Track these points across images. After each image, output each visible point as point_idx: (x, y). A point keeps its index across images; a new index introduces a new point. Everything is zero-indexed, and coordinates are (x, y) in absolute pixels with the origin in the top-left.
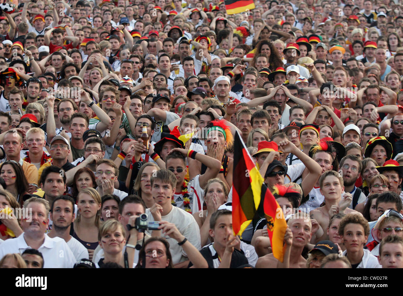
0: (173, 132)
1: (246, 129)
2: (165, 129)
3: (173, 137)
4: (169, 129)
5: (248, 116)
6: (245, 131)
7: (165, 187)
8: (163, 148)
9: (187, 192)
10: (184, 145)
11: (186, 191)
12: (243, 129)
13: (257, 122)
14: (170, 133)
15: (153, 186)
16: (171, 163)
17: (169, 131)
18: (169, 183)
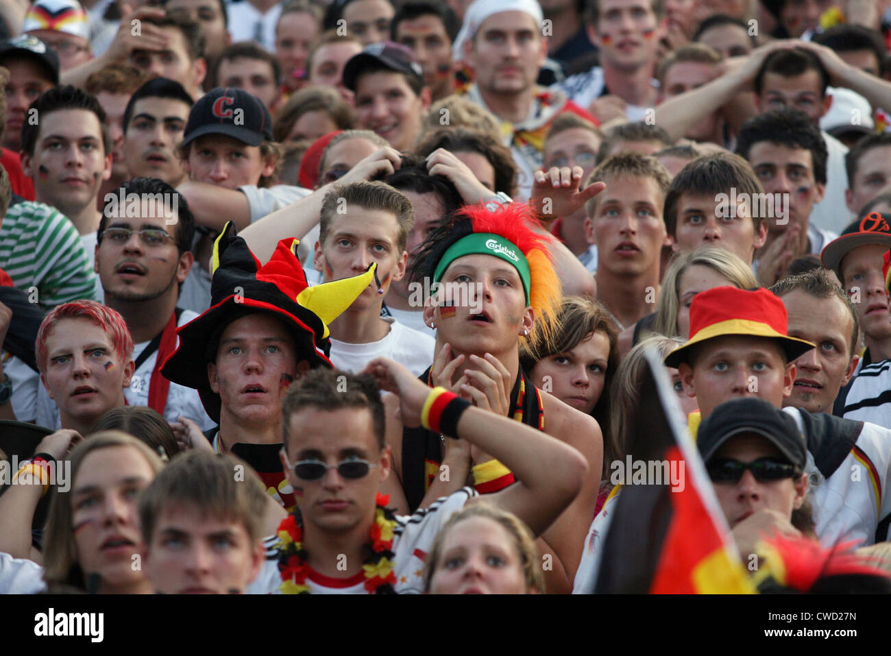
0: (270, 268)
1: (634, 247)
2: (233, 255)
3: (269, 292)
4: (250, 255)
5: (640, 186)
6: (628, 258)
7: (219, 541)
8: (225, 347)
9: (392, 578)
10: (327, 332)
11: (383, 574)
12: (620, 247)
13: (698, 216)
14: (258, 276)
15: (157, 538)
16: (309, 432)
17: (249, 264)
18: (234, 521)
